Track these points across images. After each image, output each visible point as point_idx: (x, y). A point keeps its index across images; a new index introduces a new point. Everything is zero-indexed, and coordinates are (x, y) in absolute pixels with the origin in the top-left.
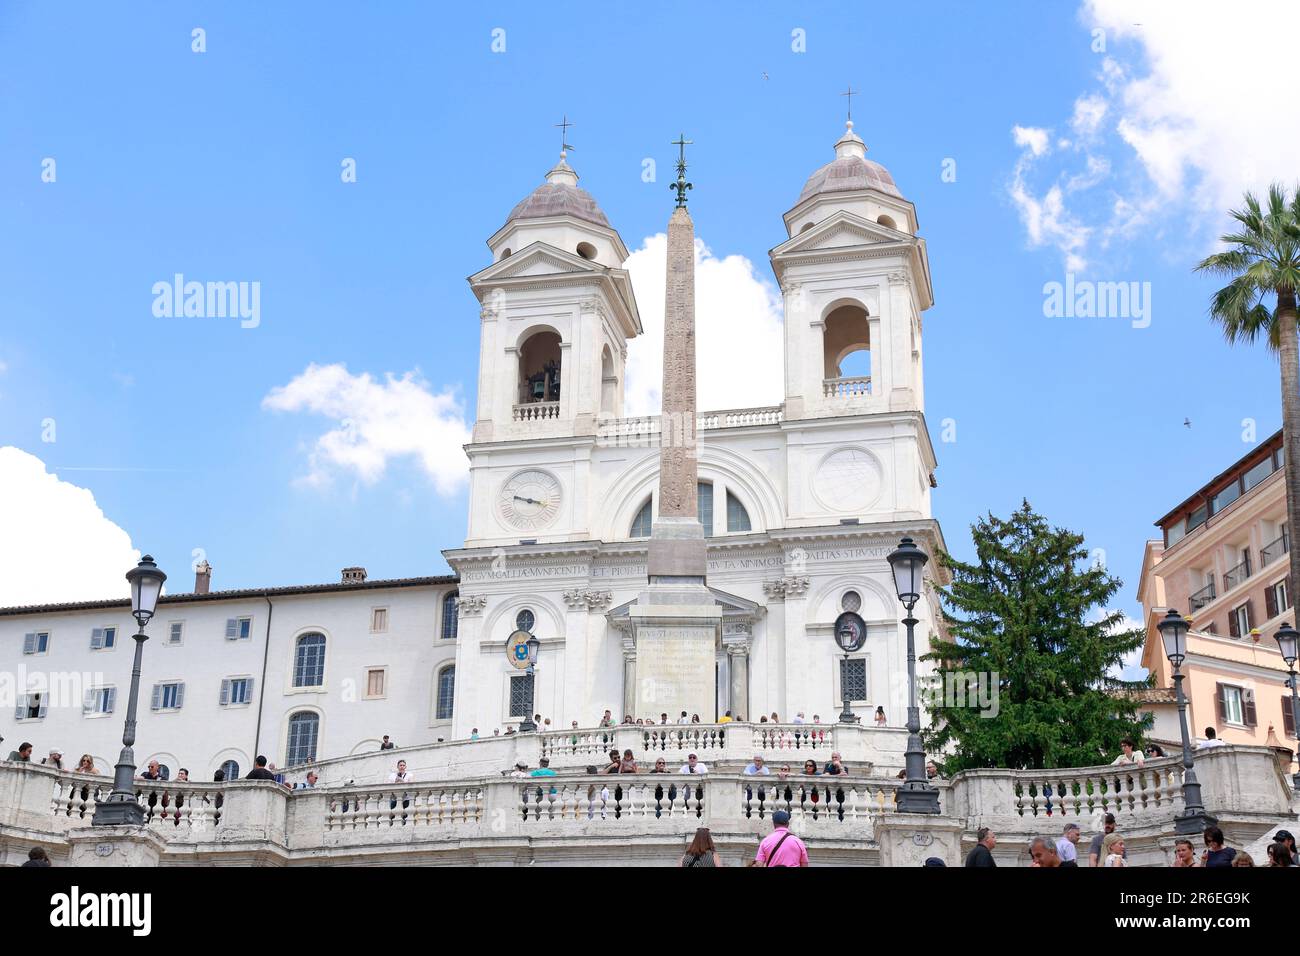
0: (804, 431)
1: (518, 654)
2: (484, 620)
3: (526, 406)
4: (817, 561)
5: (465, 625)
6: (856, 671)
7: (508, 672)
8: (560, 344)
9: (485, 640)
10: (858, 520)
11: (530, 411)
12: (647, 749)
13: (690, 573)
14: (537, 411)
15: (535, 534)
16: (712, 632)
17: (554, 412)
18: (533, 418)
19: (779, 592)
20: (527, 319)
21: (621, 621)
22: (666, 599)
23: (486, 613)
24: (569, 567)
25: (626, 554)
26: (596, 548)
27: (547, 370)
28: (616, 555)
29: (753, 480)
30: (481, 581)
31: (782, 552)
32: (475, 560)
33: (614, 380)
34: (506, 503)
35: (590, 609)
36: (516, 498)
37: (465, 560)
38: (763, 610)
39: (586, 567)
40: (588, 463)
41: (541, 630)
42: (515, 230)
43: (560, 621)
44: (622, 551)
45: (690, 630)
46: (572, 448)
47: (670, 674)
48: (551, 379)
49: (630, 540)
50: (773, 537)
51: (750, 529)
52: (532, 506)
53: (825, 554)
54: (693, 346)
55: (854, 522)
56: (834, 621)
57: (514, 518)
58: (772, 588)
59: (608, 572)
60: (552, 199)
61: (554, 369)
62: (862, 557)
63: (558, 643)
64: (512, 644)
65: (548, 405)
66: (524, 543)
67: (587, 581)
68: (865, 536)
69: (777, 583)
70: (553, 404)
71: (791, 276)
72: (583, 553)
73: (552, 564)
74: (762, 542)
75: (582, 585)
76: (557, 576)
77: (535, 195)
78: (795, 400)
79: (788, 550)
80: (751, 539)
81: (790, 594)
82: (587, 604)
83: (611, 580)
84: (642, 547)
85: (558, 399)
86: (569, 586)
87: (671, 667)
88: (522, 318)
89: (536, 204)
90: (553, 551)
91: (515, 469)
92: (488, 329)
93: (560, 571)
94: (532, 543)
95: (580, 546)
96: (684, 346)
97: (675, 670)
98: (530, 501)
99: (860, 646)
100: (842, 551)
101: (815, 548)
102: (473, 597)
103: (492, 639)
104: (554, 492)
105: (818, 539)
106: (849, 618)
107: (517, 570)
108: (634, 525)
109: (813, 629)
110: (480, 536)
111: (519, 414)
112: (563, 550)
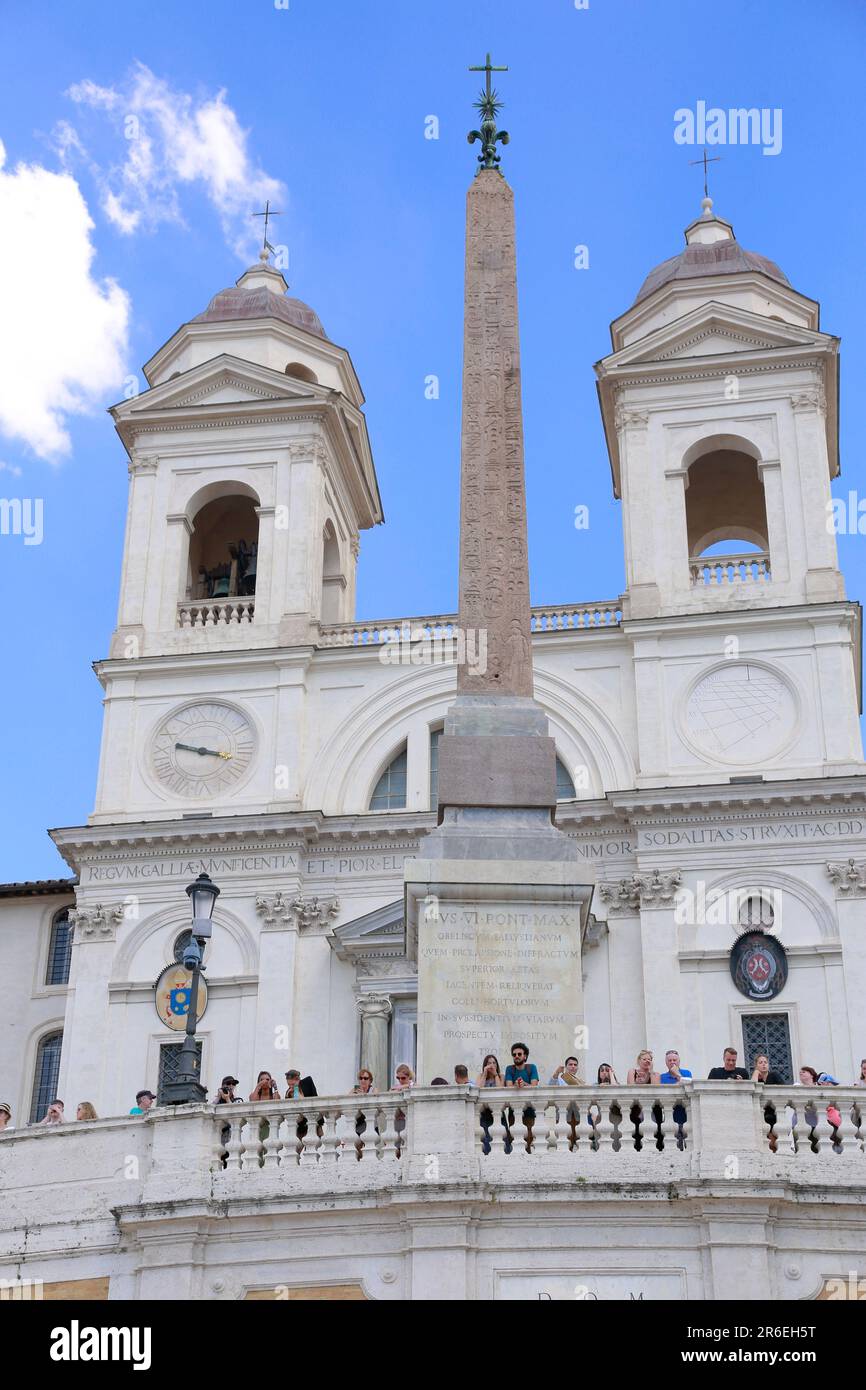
0: (662, 636)
1: (174, 1004)
2: (117, 947)
3: (200, 604)
4: (692, 845)
5: (84, 954)
6: (771, 1035)
7: (155, 1036)
8: (257, 509)
9: (118, 980)
10: (761, 777)
11: (205, 612)
12: (487, 1150)
13: (522, 801)
14: (217, 612)
15: (209, 804)
16: (574, 915)
17: (246, 612)
18: (210, 623)
19: (632, 899)
20: (204, 474)
21: (355, 947)
22: (478, 849)
23: (121, 933)
24: (266, 857)
25: (364, 836)
26: (313, 824)
27: (235, 555)
28: (346, 837)
29: (578, 715)
30: (116, 881)
31: (633, 832)
32: (106, 845)
33: (340, 581)
34: (162, 755)
35: (302, 928)
36: (179, 746)
37: (88, 846)
38: (603, 928)
39: (296, 856)
40: (301, 690)
41: (219, 962)
42: (187, 342)
43: (248, 946)
44: (356, 830)
45: (531, 912)
46: (275, 666)
47: (489, 1001)
48: (242, 568)
49: (370, 813)
50: (617, 804)
51: (575, 796)
52: (206, 759)
53: (707, 836)
54: (517, 394)
55: (757, 781)
56: (729, 946)
57: (174, 779)
58: (615, 892)
59: (332, 866)
60: (247, 302)
61: (245, 554)
62: (773, 840)
63: (244, 985)
64: (165, 988)
65: (234, 601)
66: (187, 818)
67: (297, 880)
68: (777, 802)
69: (624, 883)
70: (245, 601)
71: (633, 403)
72: (291, 832)
73: (236, 852)
74: (597, 814)
75: (289, 887)
76: (246, 872)
77: (221, 297)
78: (645, 590)
79: (642, 827)
80: (579, 810)
81: (649, 901)
82: (296, 920)
83: (337, 880)
84: (392, 823)
85: (252, 592)
86: (266, 889)
87: (492, 986)
88: (197, 471)
89: (222, 308)
90: (240, 830)
91: (182, 700)
92: (141, 486)
93: (250, 864)
94: (207, 817)
95: (285, 821)
96: (500, 393)
97: (498, 994)
98: (202, 752)
99: (776, 992)
100: (736, 829)
101: (688, 824)
102: (99, 908)
103: (131, 979)
104: (244, 736)
105: (696, 806)
106: (756, 941)
107: (177, 864)
108: (376, 791)
109: (692, 961)
110: (118, 808)
111: (188, 616)
112: (256, 828)
